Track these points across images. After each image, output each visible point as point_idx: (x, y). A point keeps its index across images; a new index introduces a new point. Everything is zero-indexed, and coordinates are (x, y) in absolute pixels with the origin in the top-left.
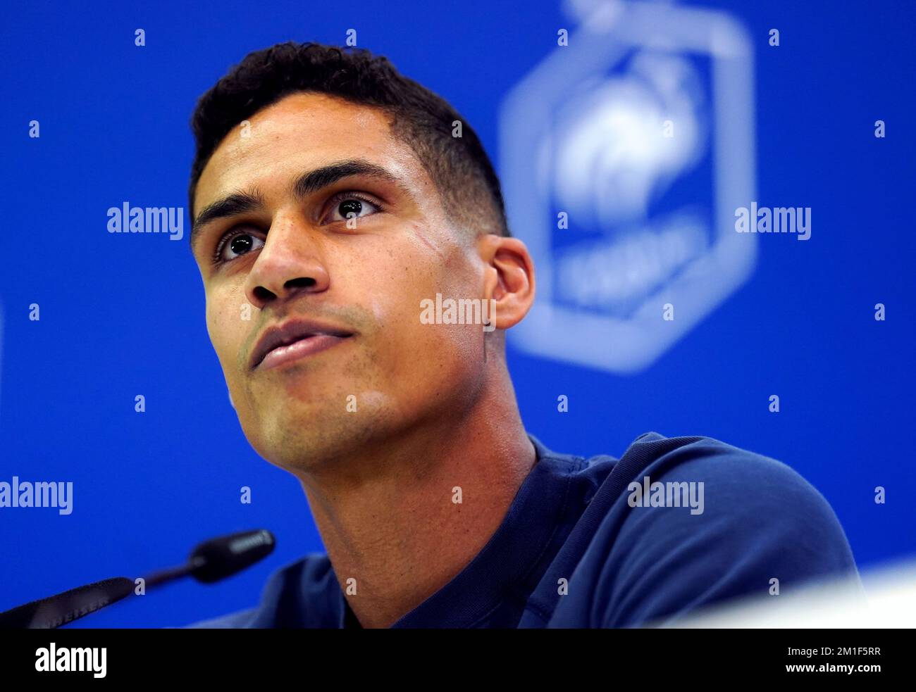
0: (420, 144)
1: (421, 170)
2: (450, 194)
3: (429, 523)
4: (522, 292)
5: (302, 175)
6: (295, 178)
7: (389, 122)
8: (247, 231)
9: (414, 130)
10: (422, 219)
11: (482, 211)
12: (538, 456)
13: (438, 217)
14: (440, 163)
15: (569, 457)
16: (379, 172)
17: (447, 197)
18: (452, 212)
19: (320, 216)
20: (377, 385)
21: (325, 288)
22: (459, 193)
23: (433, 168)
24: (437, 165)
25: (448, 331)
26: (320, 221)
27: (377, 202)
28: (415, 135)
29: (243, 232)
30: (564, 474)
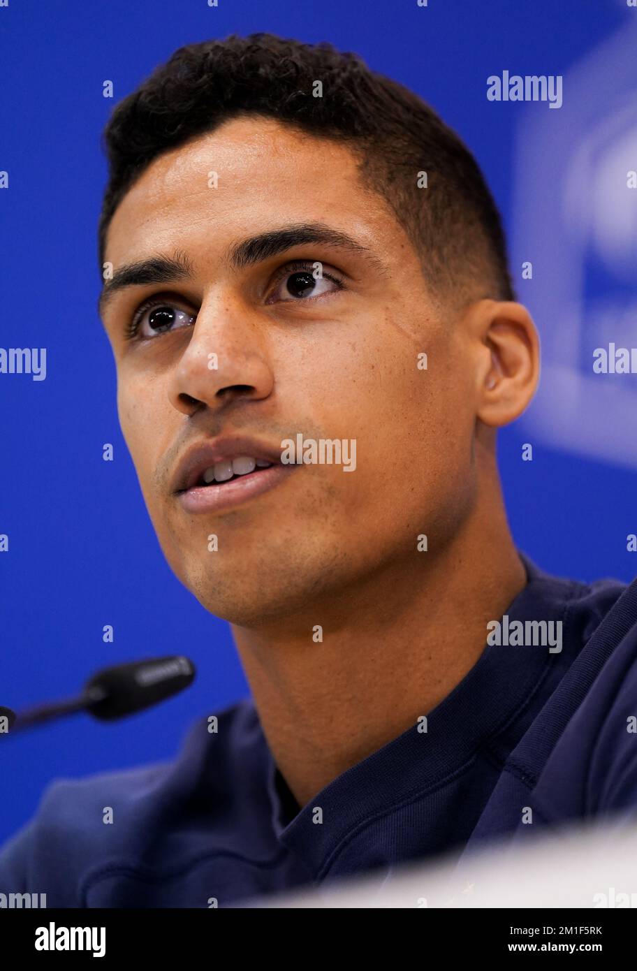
0: (396, 191)
1: (397, 229)
2: (434, 253)
3: (392, 673)
4: (521, 375)
5: (243, 241)
6: (233, 245)
7: (358, 163)
8: (170, 303)
9: (391, 173)
10: (396, 297)
11: (474, 270)
12: (530, 578)
13: (417, 289)
14: (421, 215)
15: (565, 581)
16: (340, 240)
17: (431, 261)
18: (435, 279)
19: (264, 292)
20: (334, 525)
21: (266, 395)
22: (445, 251)
23: (412, 224)
24: (418, 217)
25: (423, 443)
26: (265, 298)
27: (337, 276)
28: (391, 180)
29: (164, 304)
30: (559, 602)
